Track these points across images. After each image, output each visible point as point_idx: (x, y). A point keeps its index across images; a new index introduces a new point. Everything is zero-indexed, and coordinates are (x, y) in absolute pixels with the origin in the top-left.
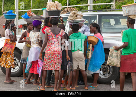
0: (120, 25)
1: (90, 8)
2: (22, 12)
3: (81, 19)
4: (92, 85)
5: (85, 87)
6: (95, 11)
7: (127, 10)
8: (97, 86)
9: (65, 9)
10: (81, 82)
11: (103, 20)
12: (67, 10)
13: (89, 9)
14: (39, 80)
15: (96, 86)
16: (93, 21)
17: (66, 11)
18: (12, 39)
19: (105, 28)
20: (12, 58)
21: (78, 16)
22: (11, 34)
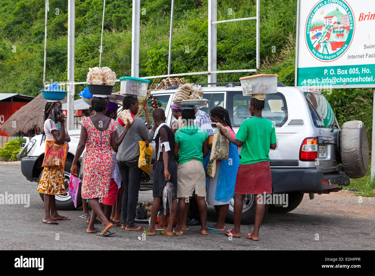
0: (268, 111)
1: (212, 80)
2: (82, 85)
3: (199, 99)
4: (214, 226)
5: (202, 229)
6: (221, 85)
7: (250, 86)
8: (225, 227)
9: (164, 80)
10: (193, 220)
11: (235, 102)
12: (168, 83)
13: (209, 82)
14: (113, 217)
15: (222, 228)
16: (216, 103)
17: (165, 84)
18: (58, 139)
19: (241, 118)
20: (59, 177)
21: (193, 94)
22: (54, 128)
